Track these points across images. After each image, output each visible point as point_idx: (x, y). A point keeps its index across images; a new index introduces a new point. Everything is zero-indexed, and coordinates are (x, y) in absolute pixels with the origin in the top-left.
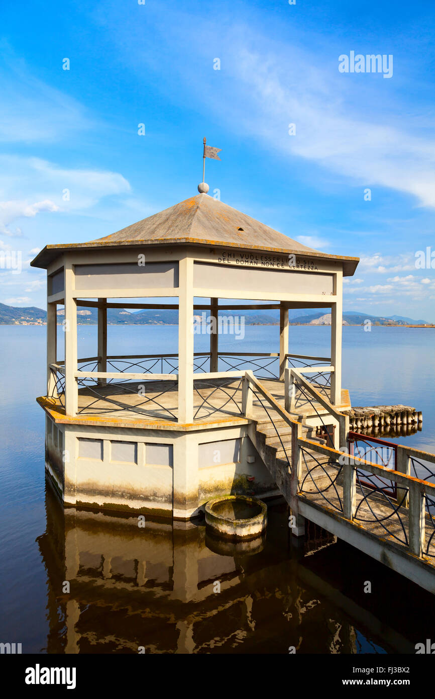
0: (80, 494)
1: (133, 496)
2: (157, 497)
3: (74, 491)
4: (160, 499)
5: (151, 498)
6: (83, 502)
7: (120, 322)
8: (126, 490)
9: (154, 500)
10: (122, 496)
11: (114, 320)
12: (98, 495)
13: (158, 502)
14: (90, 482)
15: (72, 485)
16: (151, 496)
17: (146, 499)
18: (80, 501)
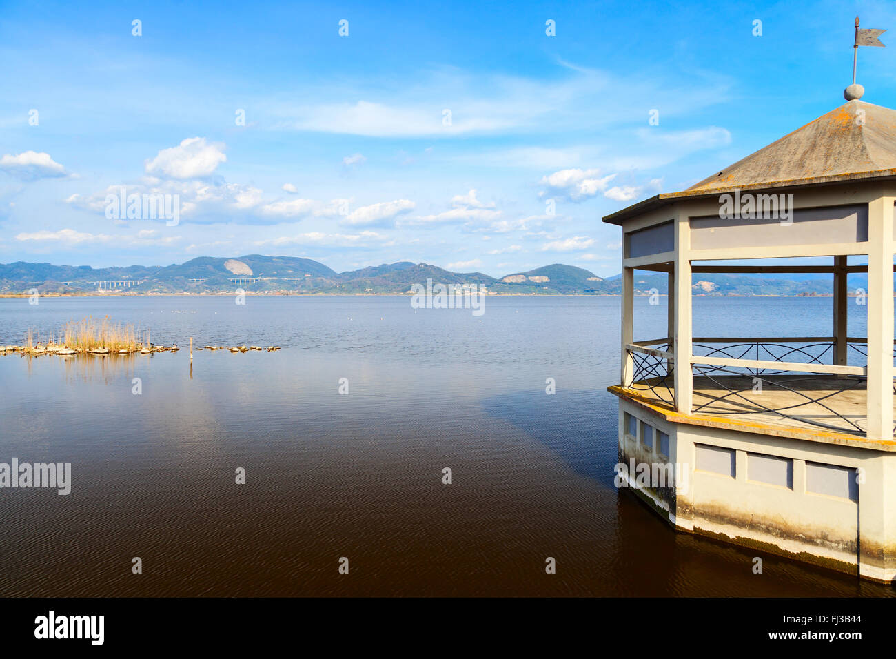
0: (700, 518)
1: (787, 534)
2: (827, 540)
3: (691, 512)
4: (833, 544)
5: (819, 541)
6: (704, 529)
7: (588, 291)
8: (774, 525)
9: (823, 545)
10: (767, 531)
11: (579, 288)
12: (728, 523)
13: (831, 548)
14: (716, 504)
15: (687, 505)
16: (818, 538)
17: (809, 540)
18: (699, 528)
